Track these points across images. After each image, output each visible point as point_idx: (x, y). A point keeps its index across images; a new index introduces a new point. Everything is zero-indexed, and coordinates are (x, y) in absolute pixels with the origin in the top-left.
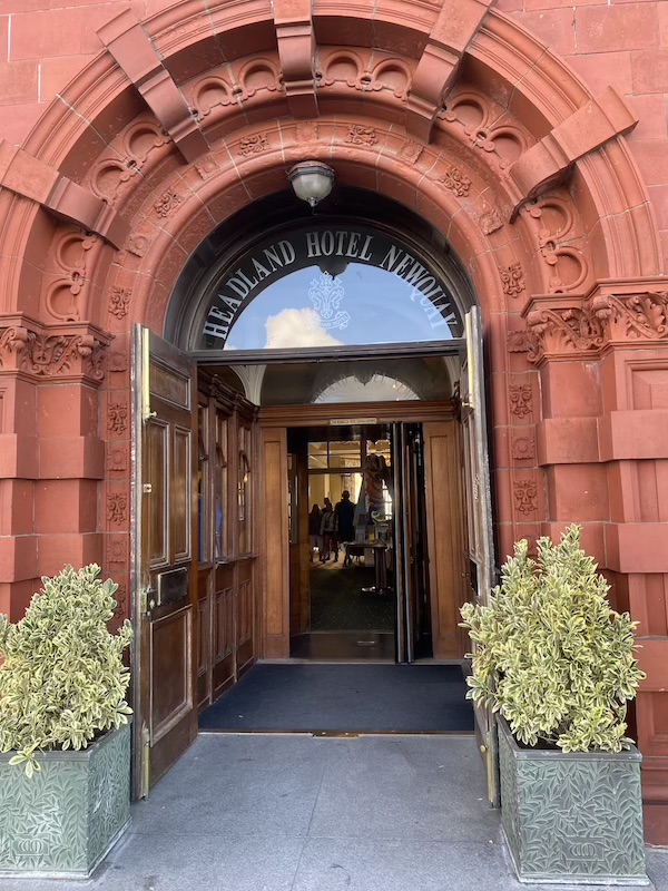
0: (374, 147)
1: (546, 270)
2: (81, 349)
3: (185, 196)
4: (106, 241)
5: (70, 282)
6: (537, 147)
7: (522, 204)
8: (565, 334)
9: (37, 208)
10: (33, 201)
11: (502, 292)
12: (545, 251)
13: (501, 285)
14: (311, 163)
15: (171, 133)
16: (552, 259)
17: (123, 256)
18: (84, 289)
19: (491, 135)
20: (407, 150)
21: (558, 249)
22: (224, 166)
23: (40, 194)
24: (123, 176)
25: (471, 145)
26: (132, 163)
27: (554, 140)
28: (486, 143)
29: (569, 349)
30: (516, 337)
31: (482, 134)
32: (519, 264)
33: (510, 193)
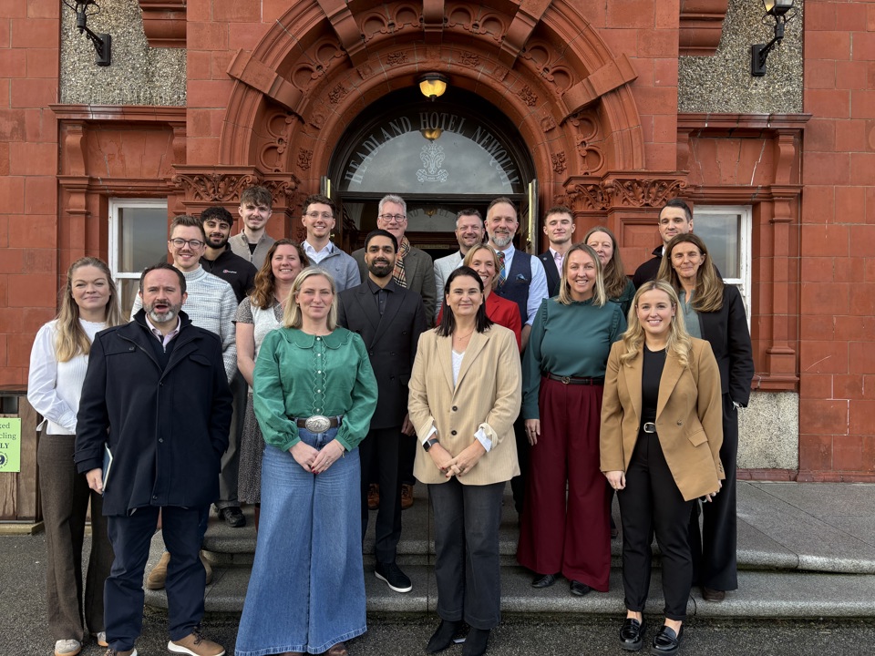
0: (477, 68)
1: (579, 160)
2: (287, 191)
3: (350, 89)
4: (300, 119)
5: (277, 144)
6: (580, 84)
7: (568, 117)
8: (588, 200)
9: (260, 98)
10: (259, 92)
11: (552, 169)
12: (580, 147)
13: (551, 165)
14: (435, 74)
15: (348, 50)
16: (584, 153)
17: (307, 128)
18: (286, 150)
19: (552, 71)
20: (498, 72)
21: (587, 147)
22: (377, 71)
23: (265, 87)
24: (313, 76)
25: (539, 76)
26: (319, 67)
27: (589, 81)
28: (548, 76)
29: (589, 209)
30: (559, 199)
31: (546, 69)
32: (563, 153)
33: (561, 109)
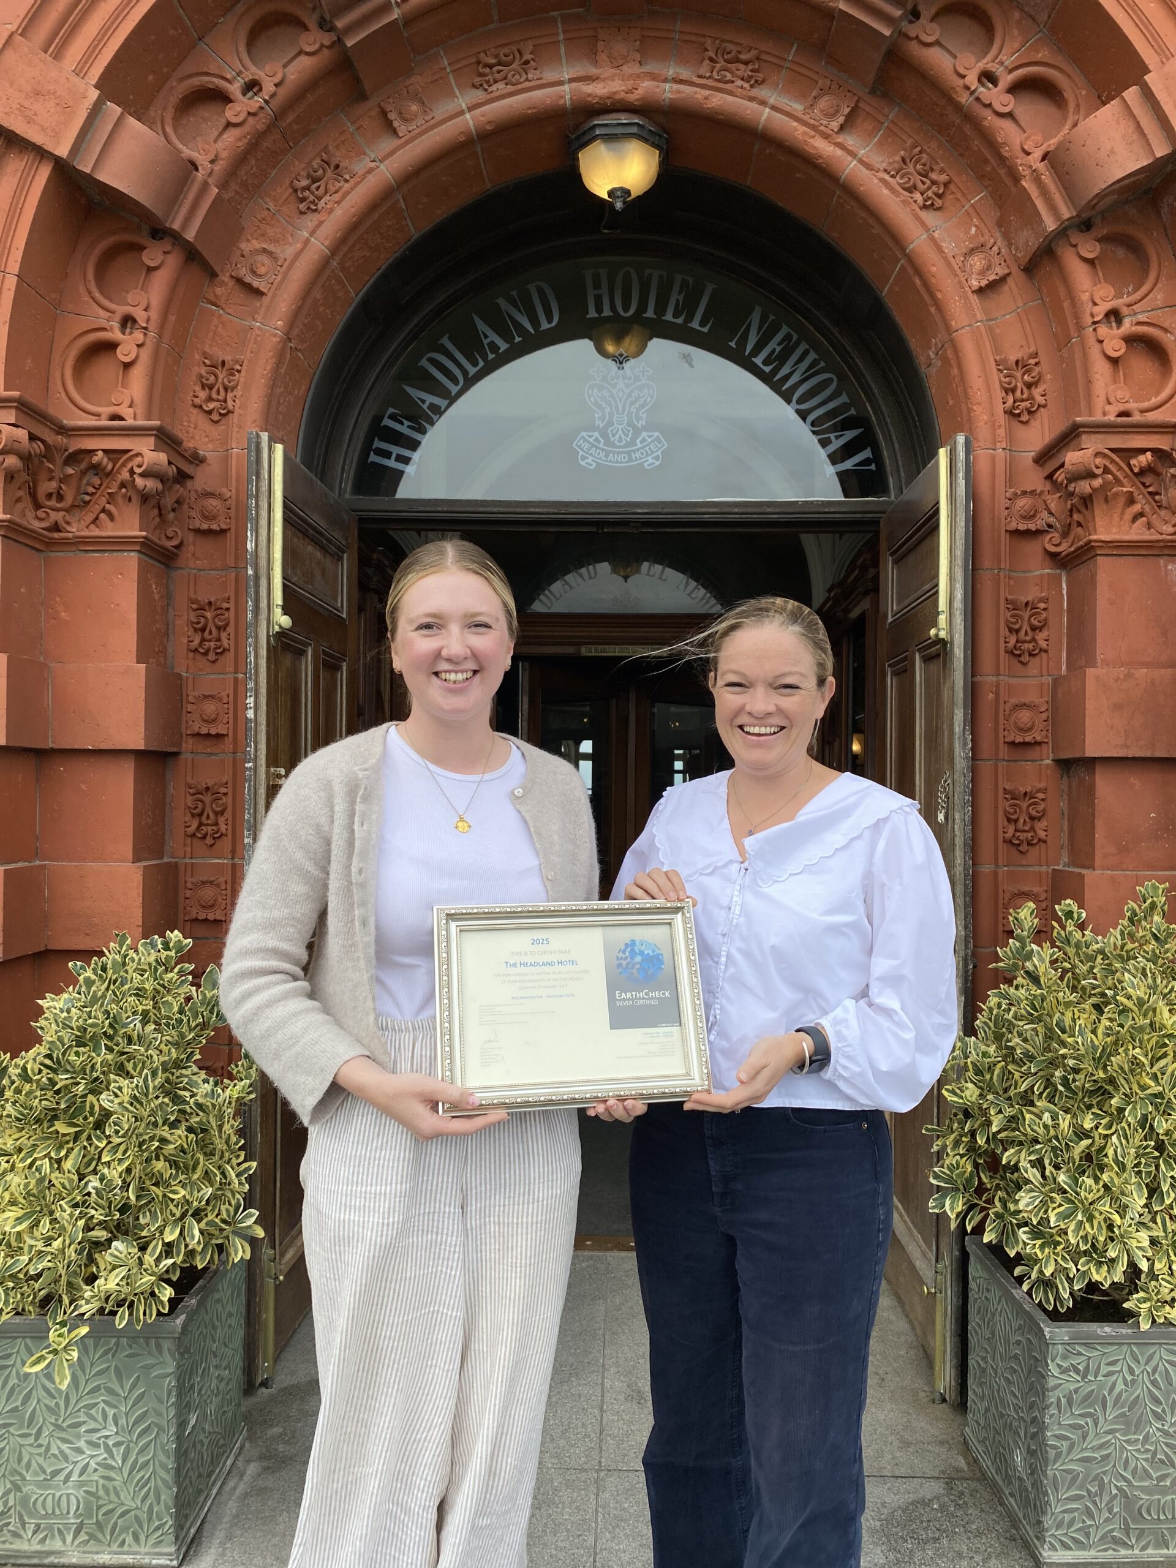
0: (755, 92)
1: (1101, 369)
2: (140, 482)
3: (360, 167)
4: (192, 255)
5: (116, 335)
6: (1112, 109)
7: (1062, 232)
8: (1131, 501)
9: (44, 173)
10: (41, 153)
11: (1000, 409)
12: (1103, 330)
13: (999, 394)
14: (624, 119)
15: (340, 24)
16: (1115, 347)
17: (224, 289)
18: (145, 355)
19: (1006, 79)
20: (824, 103)
21: (1128, 326)
22: (442, 109)
23: (57, 136)
24: (231, 113)
25: (964, 99)
26: (252, 86)
27: (1148, 94)
28: (997, 97)
29: (1137, 533)
30: (1023, 503)
31: (988, 77)
32: (1035, 355)
33: (1040, 204)
